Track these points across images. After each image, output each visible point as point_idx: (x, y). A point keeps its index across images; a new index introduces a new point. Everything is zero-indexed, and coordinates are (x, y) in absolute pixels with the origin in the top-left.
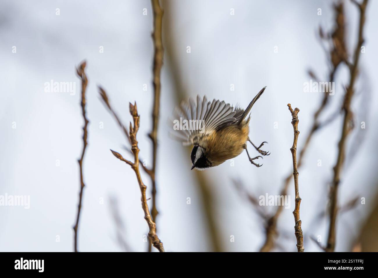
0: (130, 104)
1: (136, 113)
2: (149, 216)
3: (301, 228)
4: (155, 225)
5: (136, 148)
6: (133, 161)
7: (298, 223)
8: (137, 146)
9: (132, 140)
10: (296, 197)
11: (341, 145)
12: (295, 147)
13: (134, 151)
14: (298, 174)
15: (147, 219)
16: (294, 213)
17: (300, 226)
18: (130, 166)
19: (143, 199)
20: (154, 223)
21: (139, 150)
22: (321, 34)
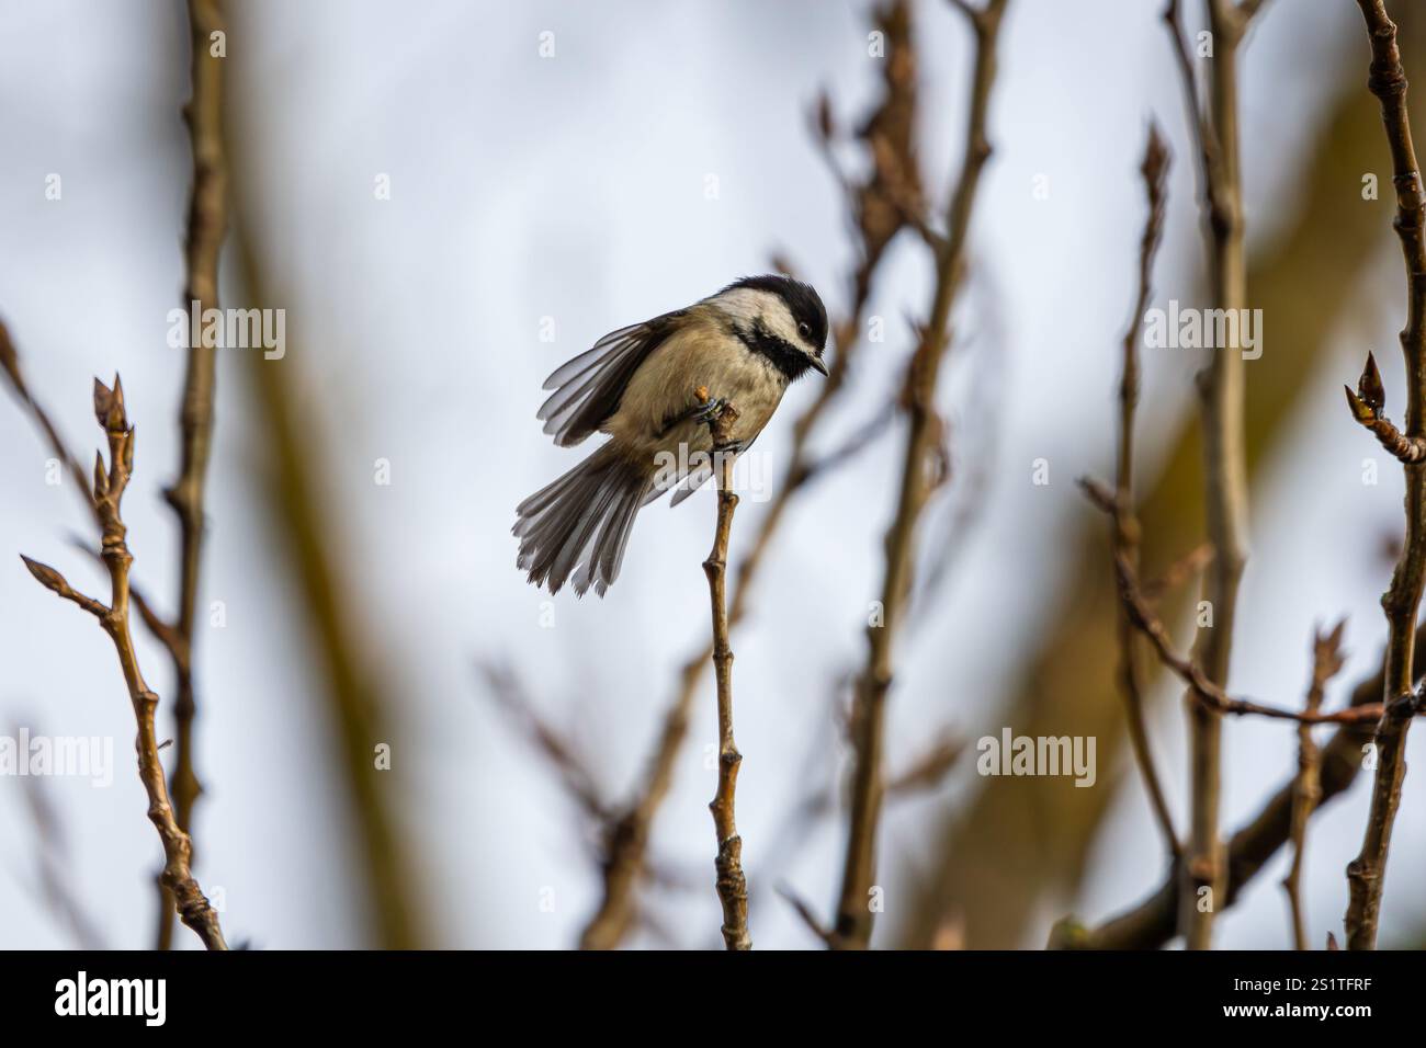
0: (98, 382)
1: (119, 417)
2: (166, 806)
3: (738, 866)
4: (188, 842)
5: (118, 550)
6: (106, 599)
7: (728, 846)
8: (122, 544)
9: (105, 518)
10: (721, 748)
11: (896, 543)
12: (721, 558)
13: (113, 561)
14: (730, 660)
15: (156, 817)
16: (714, 807)
17: (738, 856)
18: (95, 620)
19: (144, 743)
20: (183, 836)
21: (131, 559)
22: (823, 122)
